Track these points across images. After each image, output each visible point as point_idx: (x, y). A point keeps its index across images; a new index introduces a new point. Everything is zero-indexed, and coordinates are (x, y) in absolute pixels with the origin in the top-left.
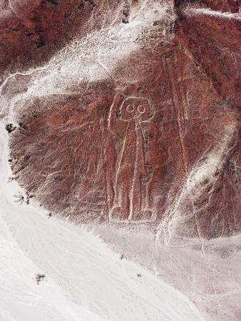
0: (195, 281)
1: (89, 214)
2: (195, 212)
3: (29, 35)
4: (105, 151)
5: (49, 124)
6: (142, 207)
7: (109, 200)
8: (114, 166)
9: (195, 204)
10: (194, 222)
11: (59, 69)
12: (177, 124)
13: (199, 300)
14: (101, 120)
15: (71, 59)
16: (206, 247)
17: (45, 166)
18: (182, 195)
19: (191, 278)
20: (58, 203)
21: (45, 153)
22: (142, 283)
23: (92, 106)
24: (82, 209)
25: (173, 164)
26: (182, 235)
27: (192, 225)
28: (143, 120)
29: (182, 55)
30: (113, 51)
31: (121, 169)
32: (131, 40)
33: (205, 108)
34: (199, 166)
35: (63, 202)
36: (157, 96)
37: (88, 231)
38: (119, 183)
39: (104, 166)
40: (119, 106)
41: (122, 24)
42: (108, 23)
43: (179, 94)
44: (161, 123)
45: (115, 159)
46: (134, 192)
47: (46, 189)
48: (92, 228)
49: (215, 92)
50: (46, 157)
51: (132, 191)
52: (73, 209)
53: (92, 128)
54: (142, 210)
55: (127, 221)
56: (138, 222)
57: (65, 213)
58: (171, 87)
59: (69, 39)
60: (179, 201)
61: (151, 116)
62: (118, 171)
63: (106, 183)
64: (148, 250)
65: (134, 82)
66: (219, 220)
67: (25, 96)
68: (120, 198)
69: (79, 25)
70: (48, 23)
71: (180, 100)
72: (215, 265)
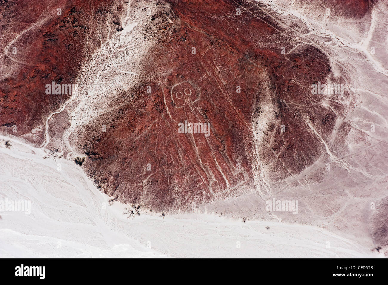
0: (312, 211)
1: (195, 198)
2: (277, 156)
3: (46, 77)
4: (179, 141)
5: (118, 140)
6: (233, 173)
7: (203, 179)
8: (192, 149)
9: (274, 149)
10: (281, 165)
11: (87, 94)
12: (220, 91)
13: (326, 224)
14: (163, 115)
15: (91, 82)
16: (302, 180)
17: (137, 176)
18: (257, 147)
19: (308, 210)
20: (165, 202)
21: (131, 165)
22: (273, 233)
23: (149, 107)
24: (187, 197)
25: (235, 125)
26: (278, 179)
27: (281, 168)
28: (193, 100)
29: (195, 33)
30: (127, 58)
31: (199, 149)
32: (139, 40)
33: (235, 68)
34: (256, 118)
35: (169, 198)
36: (194, 75)
37: (202, 212)
38: (203, 161)
39: (185, 152)
40: (170, 97)
41: (118, 33)
42: (104, 37)
43: (209, 66)
44: (209, 96)
45: (190, 143)
46: (220, 164)
47: (148, 194)
48: (203, 209)
49: (235, 51)
50: (133, 168)
51: (217, 163)
52: (179, 201)
53: (159, 125)
54: (234, 175)
55: (228, 190)
56: (236, 186)
57: (175, 207)
58: (200, 63)
59: (79, 66)
60: (258, 153)
61: (199, 94)
62: (197, 152)
63: (193, 166)
64: (260, 205)
65: (170, 71)
66: (299, 153)
67: (72, 129)
68: (211, 173)
69: (80, 50)
70: (56, 59)
71: (212, 70)
72: (318, 191)
